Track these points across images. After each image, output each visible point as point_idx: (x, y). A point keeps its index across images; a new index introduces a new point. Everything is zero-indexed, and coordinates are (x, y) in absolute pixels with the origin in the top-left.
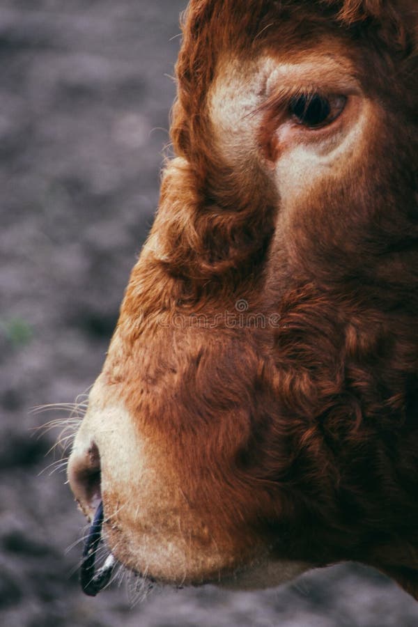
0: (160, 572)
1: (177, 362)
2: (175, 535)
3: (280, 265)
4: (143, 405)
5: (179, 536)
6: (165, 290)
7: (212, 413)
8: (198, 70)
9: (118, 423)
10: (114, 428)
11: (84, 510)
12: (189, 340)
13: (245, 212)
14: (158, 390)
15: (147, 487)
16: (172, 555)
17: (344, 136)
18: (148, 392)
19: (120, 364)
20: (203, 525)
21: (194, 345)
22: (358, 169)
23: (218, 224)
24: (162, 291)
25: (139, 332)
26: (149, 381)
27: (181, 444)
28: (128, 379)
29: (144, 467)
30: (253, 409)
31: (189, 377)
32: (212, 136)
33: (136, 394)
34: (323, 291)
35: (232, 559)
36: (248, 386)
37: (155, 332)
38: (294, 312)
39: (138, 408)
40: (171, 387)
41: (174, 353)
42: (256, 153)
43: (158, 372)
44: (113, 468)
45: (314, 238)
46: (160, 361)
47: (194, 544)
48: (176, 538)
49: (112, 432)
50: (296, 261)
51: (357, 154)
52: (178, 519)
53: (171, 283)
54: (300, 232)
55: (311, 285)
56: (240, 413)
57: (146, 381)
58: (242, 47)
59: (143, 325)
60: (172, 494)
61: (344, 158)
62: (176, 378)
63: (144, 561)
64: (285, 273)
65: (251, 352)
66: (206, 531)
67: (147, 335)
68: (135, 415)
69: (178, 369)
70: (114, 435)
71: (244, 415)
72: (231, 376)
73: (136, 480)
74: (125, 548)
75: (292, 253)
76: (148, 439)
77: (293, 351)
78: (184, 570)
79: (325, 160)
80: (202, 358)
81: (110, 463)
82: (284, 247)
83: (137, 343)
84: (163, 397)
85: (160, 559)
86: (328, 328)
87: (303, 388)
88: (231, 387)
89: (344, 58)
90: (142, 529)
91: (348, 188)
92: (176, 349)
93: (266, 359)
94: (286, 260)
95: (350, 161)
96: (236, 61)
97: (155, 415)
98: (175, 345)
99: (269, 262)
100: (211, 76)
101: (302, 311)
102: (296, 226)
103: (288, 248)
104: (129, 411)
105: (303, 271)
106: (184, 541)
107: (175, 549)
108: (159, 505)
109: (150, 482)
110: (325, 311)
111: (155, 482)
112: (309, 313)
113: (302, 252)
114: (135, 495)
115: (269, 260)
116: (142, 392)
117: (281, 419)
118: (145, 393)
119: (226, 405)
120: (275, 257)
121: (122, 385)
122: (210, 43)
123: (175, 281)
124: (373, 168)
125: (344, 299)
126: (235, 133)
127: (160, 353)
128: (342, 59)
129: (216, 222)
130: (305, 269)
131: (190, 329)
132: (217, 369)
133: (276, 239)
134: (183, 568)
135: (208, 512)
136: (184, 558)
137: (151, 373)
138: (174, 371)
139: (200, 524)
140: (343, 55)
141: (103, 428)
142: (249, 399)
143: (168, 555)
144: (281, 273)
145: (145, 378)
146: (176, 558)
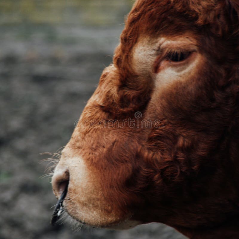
0: (89, 221)
1: (105, 144)
2: (97, 208)
3: (152, 112)
4: (90, 158)
5: (99, 209)
6: (101, 117)
7: (118, 164)
8: (131, 38)
9: (78, 164)
10: (77, 165)
11: (56, 194)
12: (110, 136)
13: (139, 91)
14: (97, 153)
15: (88, 189)
16: (95, 216)
17: (188, 66)
18: (92, 154)
19: (80, 142)
20: (109, 206)
21: (113, 138)
22: (192, 79)
23: (127, 94)
24: (99, 117)
25: (89, 131)
26: (93, 149)
27: (104, 175)
28: (83, 148)
29: (88, 182)
30: (134, 164)
31: (110, 150)
32: (132, 63)
33: (87, 154)
34: (170, 123)
35: (118, 219)
36: (133, 155)
37: (96, 132)
38: (158, 130)
39: (88, 159)
40: (102, 153)
41: (104, 140)
42: (151, 71)
43: (97, 146)
44: (75, 180)
45: (169, 103)
46: (98, 143)
47: (104, 212)
48: (97, 210)
49: (76, 166)
50: (160, 111)
51: (193, 73)
52: (99, 203)
53: (103, 114)
54: (164, 100)
55: (166, 121)
56: (129, 165)
57: (92, 150)
58: (152, 33)
59: (90, 128)
60: (98, 193)
61: (187, 74)
62: (105, 150)
63: (82, 216)
64: (154, 115)
65: (137, 143)
66: (110, 208)
67: (92, 132)
68: (86, 162)
69: (106, 146)
70: (76, 168)
71: (130, 166)
72: (127, 151)
73: (83, 186)
74: (75, 210)
75: (159, 108)
76: (91, 172)
77: (156, 143)
78: (99, 222)
79: (179, 74)
80: (116, 143)
81: (74, 178)
82: (155, 105)
83: (87, 135)
84: (99, 156)
85: (89, 217)
86: (171, 137)
87: (157, 158)
88: (126, 155)
89: (193, 39)
90: (84, 204)
91: (187, 86)
92: (105, 139)
93: (143, 146)
94: (155, 110)
95: (190, 76)
96: (148, 38)
97: (95, 163)
98: (104, 137)
99: (147, 110)
100: (136, 41)
101: (161, 130)
102: (162, 98)
103: (157, 106)
104: (84, 159)
105: (163, 115)
106: (100, 211)
107: (96, 213)
108: (92, 196)
109: (89, 188)
110: (171, 130)
111: (91, 188)
112: (164, 131)
113: (163, 108)
114: (83, 192)
115: (147, 109)
116: (90, 154)
117: (146, 169)
118: (91, 154)
119: (124, 162)
120: (150, 109)
121: (81, 150)
122: (137, 29)
123: (105, 114)
124: (199, 79)
125: (179, 127)
126: (144, 63)
127: (98, 140)
128: (192, 39)
129: (126, 93)
130: (164, 114)
131: (111, 132)
132: (122, 148)
133: (151, 102)
134: (99, 221)
135: (112, 201)
136: (100, 217)
137: (94, 147)
138: (104, 147)
139: (107, 205)
140: (193, 38)
141: (72, 165)
142: (133, 160)
143: (93, 215)
144: (153, 115)
145: (91, 148)
146: (96, 217)
